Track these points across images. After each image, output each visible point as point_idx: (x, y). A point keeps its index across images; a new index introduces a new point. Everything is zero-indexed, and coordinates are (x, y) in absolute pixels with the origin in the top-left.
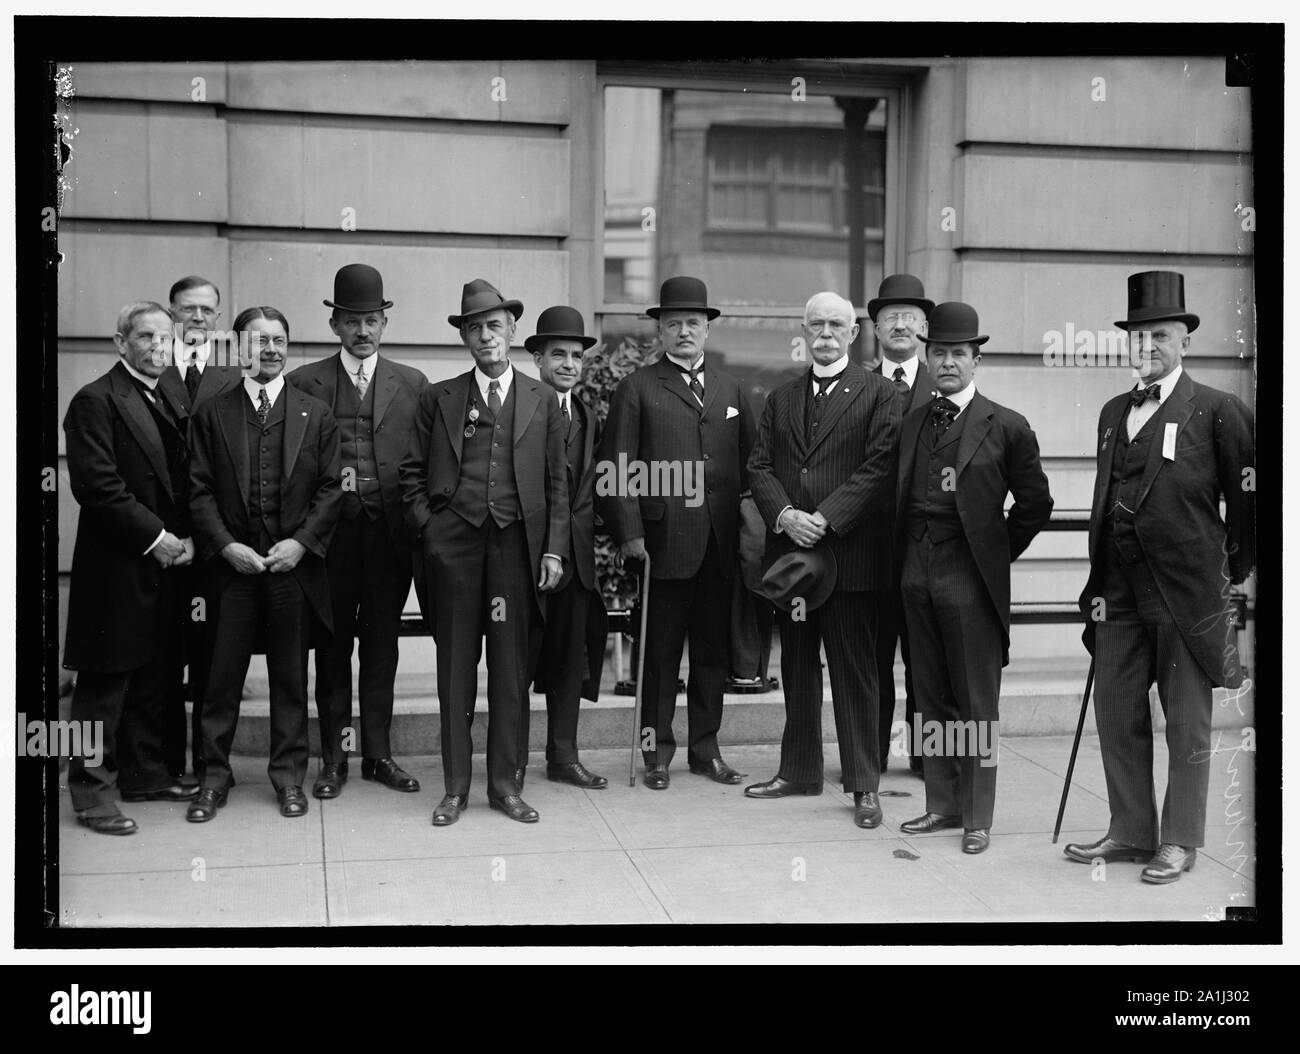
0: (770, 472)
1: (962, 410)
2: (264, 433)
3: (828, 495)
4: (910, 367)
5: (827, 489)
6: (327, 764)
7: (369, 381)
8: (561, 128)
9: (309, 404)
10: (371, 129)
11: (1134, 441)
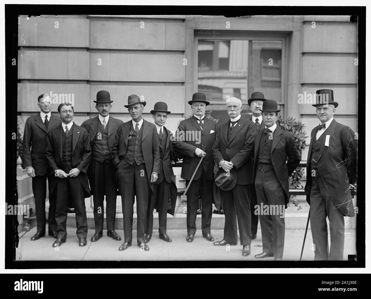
0: (218, 150)
1: (273, 132)
2: (67, 138)
3: (234, 156)
4: (260, 118)
5: (234, 154)
6: (96, 232)
7: (107, 123)
8: (183, 52)
9: (80, 129)
10: (129, 53)
11: (318, 140)
